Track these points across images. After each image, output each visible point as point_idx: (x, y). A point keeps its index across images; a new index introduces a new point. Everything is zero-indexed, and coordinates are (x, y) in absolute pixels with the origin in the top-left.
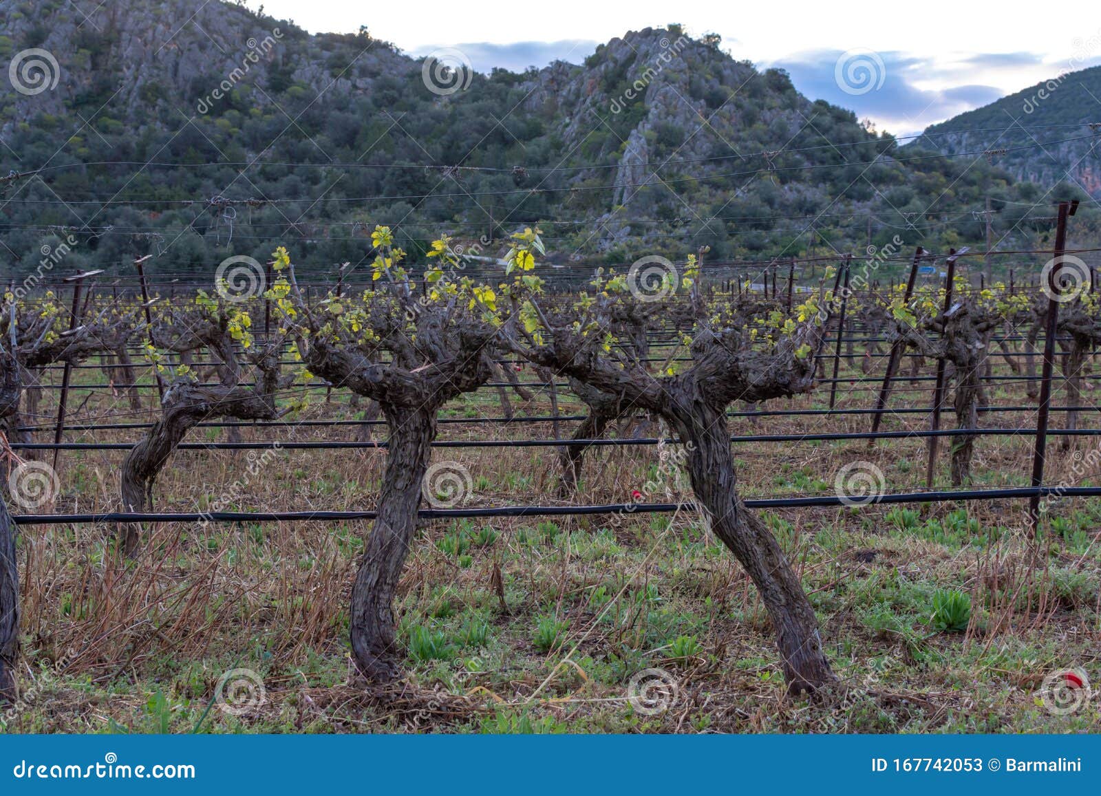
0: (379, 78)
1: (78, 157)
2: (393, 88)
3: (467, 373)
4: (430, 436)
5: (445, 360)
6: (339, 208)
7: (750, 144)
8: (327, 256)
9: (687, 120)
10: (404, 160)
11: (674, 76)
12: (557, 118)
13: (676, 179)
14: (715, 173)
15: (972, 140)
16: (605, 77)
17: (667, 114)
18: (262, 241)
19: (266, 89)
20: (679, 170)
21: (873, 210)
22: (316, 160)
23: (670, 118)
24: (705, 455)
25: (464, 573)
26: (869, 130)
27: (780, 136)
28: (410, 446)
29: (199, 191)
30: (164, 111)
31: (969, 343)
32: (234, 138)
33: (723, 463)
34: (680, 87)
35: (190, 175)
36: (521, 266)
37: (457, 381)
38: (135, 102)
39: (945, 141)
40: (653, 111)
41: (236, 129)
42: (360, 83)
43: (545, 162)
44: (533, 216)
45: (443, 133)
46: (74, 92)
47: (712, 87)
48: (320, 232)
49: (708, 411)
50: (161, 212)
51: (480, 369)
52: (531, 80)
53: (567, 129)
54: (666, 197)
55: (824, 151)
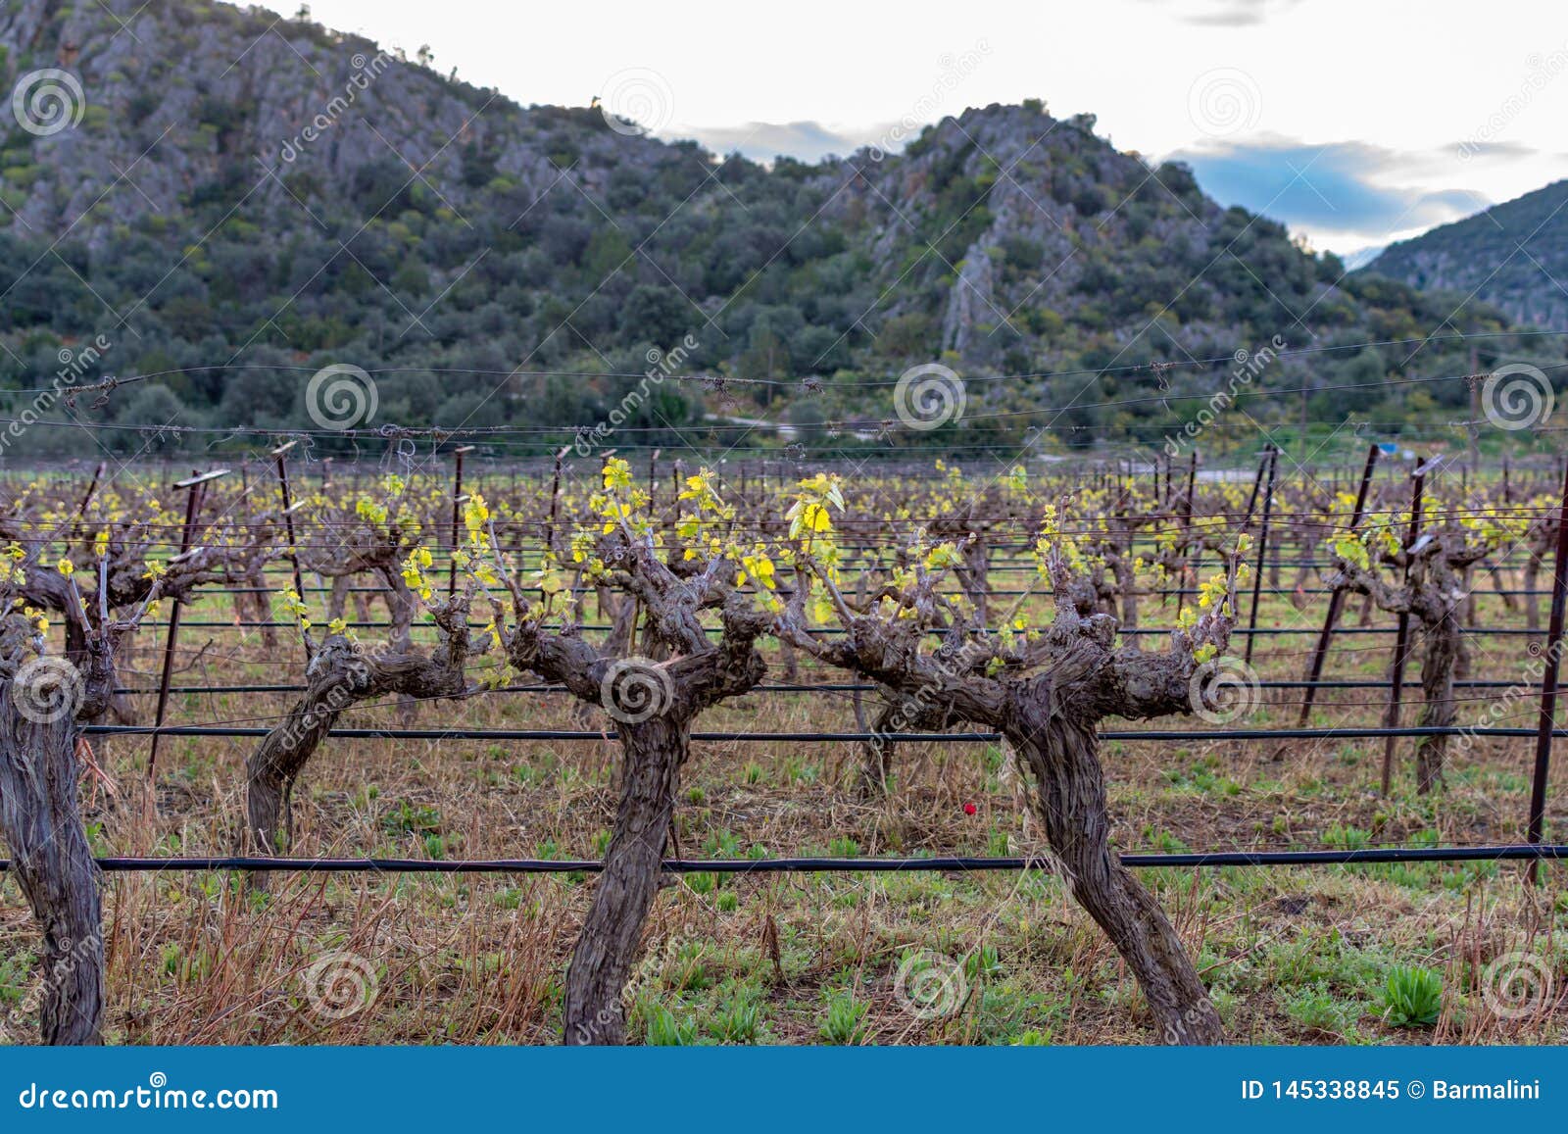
0: (616, 168)
1: (196, 274)
2: (636, 182)
3: (733, 671)
4: (680, 756)
5: (702, 651)
6: (558, 350)
7: (1137, 267)
8: (541, 417)
9: (1048, 232)
10: (651, 283)
11: (1029, 170)
12: (865, 227)
13: (1032, 314)
14: (1086, 307)
15: (1452, 264)
16: (933, 170)
17: (1020, 224)
18: (450, 395)
19: (459, 183)
20: (1036, 302)
21: (1311, 362)
22: (527, 282)
23: (1024, 230)
24: (1065, 792)
25: (725, 922)
26: (1307, 250)
27: (1179, 256)
28: (651, 771)
29: (362, 326)
30: (318, 211)
31: (1444, 591)
32: (414, 250)
33: (1091, 805)
34: (1039, 186)
35: (351, 301)
36: (811, 525)
37: (720, 682)
38: (277, 200)
39: (1413, 265)
40: (1000, 218)
41: (416, 238)
42: (590, 175)
43: (848, 288)
44: (830, 365)
45: (705, 246)
46: (193, 184)
47: (1084, 186)
48: (532, 383)
49: (1070, 731)
50: (309, 352)
51: (752, 664)
52: (829, 173)
53: (881, 243)
54: (1016, 339)
55: (1242, 278)
